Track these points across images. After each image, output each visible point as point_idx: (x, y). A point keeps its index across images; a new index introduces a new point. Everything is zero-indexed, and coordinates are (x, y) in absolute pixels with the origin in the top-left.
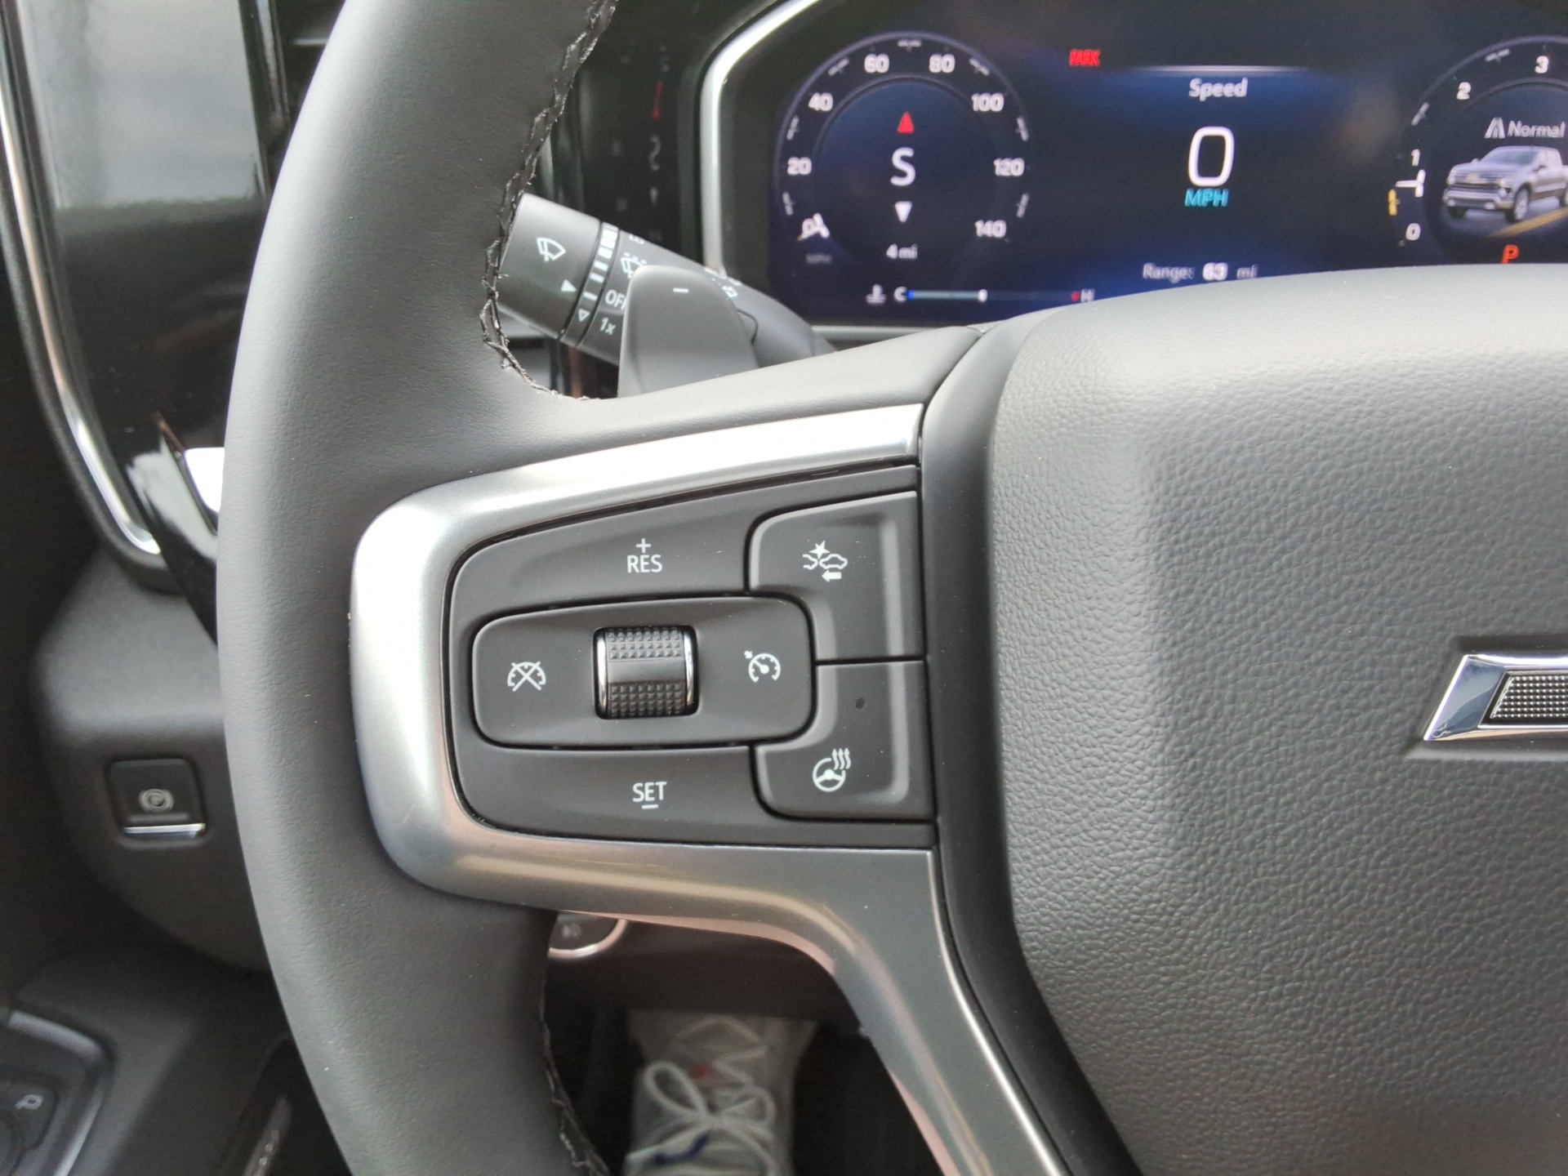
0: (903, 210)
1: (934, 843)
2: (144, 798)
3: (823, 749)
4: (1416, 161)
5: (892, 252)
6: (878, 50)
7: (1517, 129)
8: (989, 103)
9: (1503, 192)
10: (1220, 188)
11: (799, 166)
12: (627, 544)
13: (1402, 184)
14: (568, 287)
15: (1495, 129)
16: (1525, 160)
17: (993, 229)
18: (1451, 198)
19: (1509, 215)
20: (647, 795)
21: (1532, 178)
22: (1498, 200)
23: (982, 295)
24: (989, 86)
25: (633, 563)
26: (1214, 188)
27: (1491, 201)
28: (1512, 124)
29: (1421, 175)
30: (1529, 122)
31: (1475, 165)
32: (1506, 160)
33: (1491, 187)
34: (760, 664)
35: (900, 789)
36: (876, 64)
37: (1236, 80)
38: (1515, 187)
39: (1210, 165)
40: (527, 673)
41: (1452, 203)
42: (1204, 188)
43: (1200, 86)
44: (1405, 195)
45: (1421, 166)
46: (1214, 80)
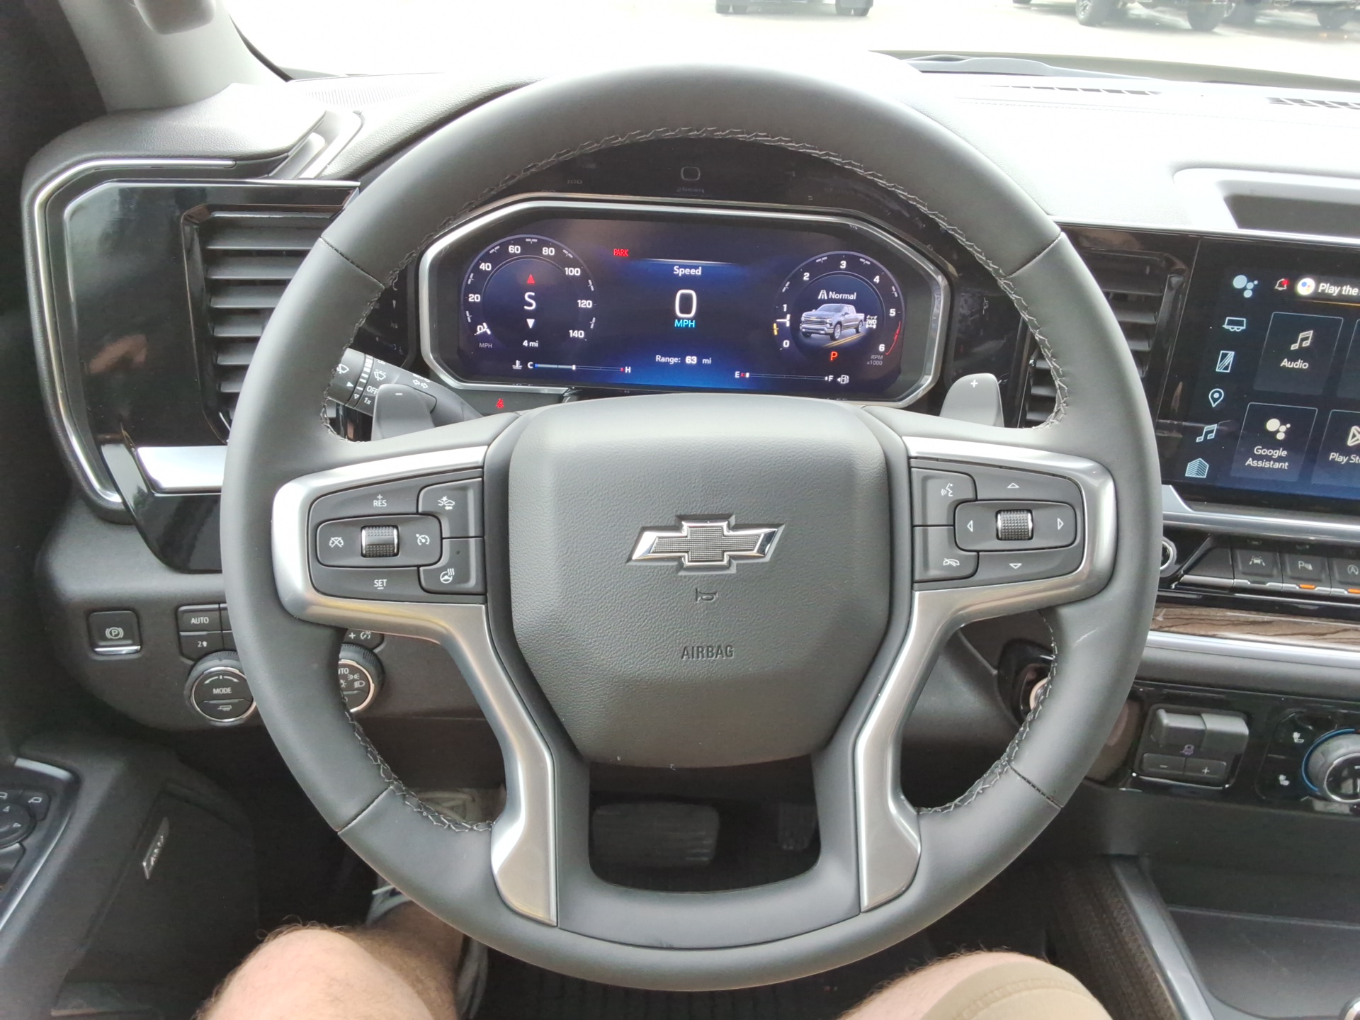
0: (531, 322)
1: (485, 602)
2: (107, 632)
3: (444, 568)
4: (785, 310)
5: (525, 343)
6: (515, 243)
7: (833, 295)
8: (574, 272)
9: (828, 325)
10: (691, 319)
11: (474, 298)
12: (374, 496)
13: (779, 320)
14: (350, 385)
15: (823, 295)
16: (838, 310)
17: (578, 334)
18: (803, 328)
19: (832, 337)
20: (379, 584)
21: (842, 319)
22: (826, 329)
23: (574, 367)
24: (573, 263)
25: (376, 503)
26: (688, 319)
27: (823, 330)
28: (831, 293)
29: (788, 316)
30: (838, 292)
31: (814, 312)
32: (829, 310)
33: (822, 323)
34: (422, 539)
35: (473, 582)
36: (514, 249)
37: (696, 267)
38: (834, 323)
39: (686, 307)
40: (337, 541)
41: (804, 330)
42: (683, 319)
43: (678, 269)
44: (781, 326)
45: (787, 312)
46: (685, 267)
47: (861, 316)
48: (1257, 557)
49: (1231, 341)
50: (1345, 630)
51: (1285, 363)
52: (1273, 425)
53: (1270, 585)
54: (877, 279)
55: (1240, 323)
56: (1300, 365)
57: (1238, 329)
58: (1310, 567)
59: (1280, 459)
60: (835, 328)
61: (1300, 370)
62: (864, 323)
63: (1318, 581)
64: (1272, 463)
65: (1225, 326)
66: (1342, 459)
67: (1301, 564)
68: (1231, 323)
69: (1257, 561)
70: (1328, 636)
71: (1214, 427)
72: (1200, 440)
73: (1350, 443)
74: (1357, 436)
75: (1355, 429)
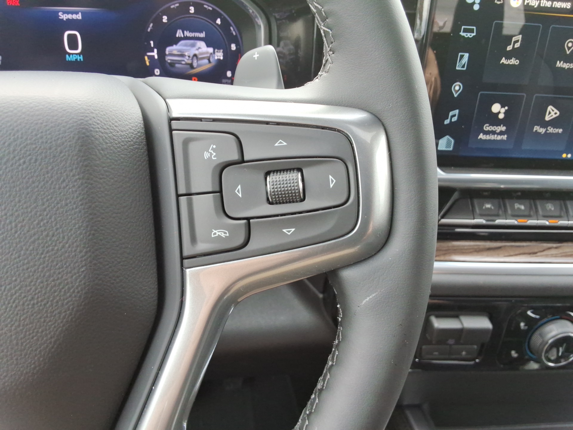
4: (152, 45)
7: (188, 34)
9: (187, 57)
10: (79, 54)
13: (149, 54)
15: (179, 33)
16: (193, 46)
18: (169, 59)
19: (191, 66)
21: (197, 52)
22: (186, 60)
26: (77, 54)
27: (184, 61)
28: (185, 32)
29: (156, 50)
30: (191, 31)
31: (175, 47)
32: (186, 45)
33: (182, 55)
37: (77, 13)
38: (191, 55)
39: (73, 44)
41: (169, 61)
42: (73, 54)
43: (63, 15)
44: (151, 58)
45: (155, 47)
46: (68, 13)
47: (211, 50)
48: (488, 203)
49: (466, 45)
50: (549, 248)
51: (503, 61)
52: (496, 108)
53: (499, 222)
54: (219, 21)
55: (471, 31)
56: (514, 61)
57: (471, 35)
58: (522, 207)
59: (501, 133)
60: (192, 59)
61: (514, 65)
62: (213, 55)
63: (529, 216)
64: (496, 136)
65: (462, 34)
66: (542, 131)
67: (517, 206)
68: (465, 31)
69: (488, 206)
70: (539, 254)
71: (457, 112)
72: (447, 122)
73: (547, 118)
74: (552, 113)
75: (550, 108)
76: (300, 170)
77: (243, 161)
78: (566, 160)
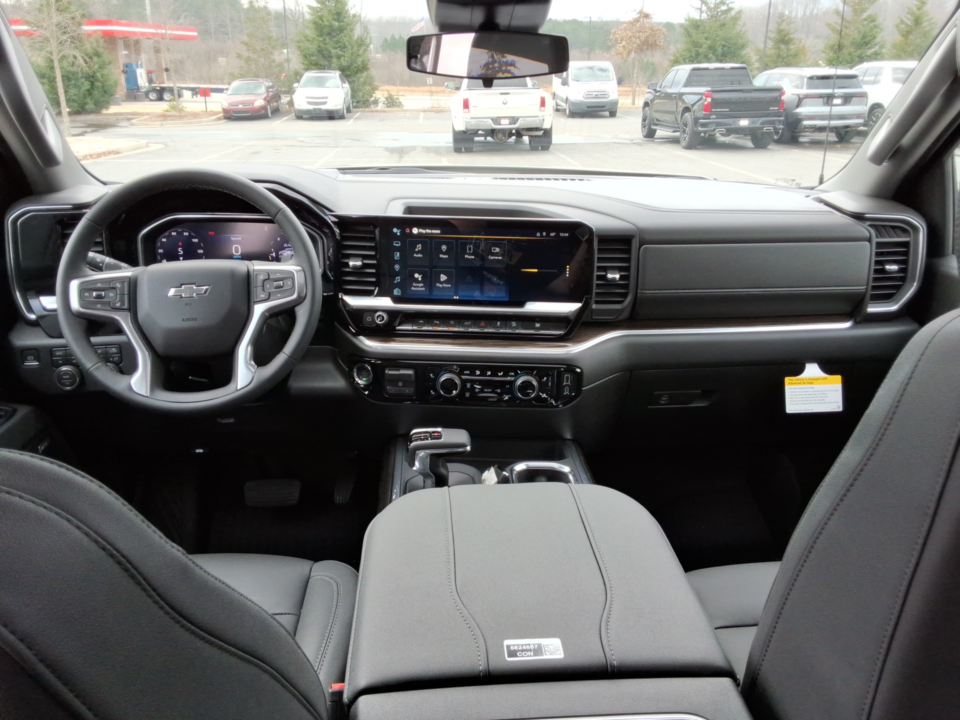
0: (182, 259)
1: (130, 312)
2: (28, 358)
3: (117, 302)
6: (174, 231)
7: (289, 245)
8: (196, 240)
10: (239, 255)
11: (161, 251)
12: (98, 283)
13: (271, 255)
14: (101, 265)
15: (285, 245)
18: (280, 257)
20: (99, 306)
24: (195, 238)
25: (98, 285)
29: (274, 253)
34: (111, 295)
35: (126, 306)
36: (174, 234)
37: (239, 237)
38: (291, 255)
39: (237, 251)
40: (87, 294)
42: (236, 255)
43: (233, 238)
44: (272, 256)
45: (274, 251)
48: (421, 320)
49: (397, 249)
51: (415, 255)
52: (416, 275)
53: (425, 329)
55: (398, 243)
56: (420, 255)
57: (398, 245)
58: (438, 322)
59: (422, 287)
61: (420, 257)
63: (439, 326)
64: (419, 288)
65: (394, 244)
66: (441, 286)
67: (435, 321)
68: (396, 243)
69: (421, 322)
71: (399, 277)
72: (395, 282)
73: (442, 280)
74: (443, 278)
75: (442, 275)
76: (282, 281)
77: (269, 279)
78: (456, 300)
